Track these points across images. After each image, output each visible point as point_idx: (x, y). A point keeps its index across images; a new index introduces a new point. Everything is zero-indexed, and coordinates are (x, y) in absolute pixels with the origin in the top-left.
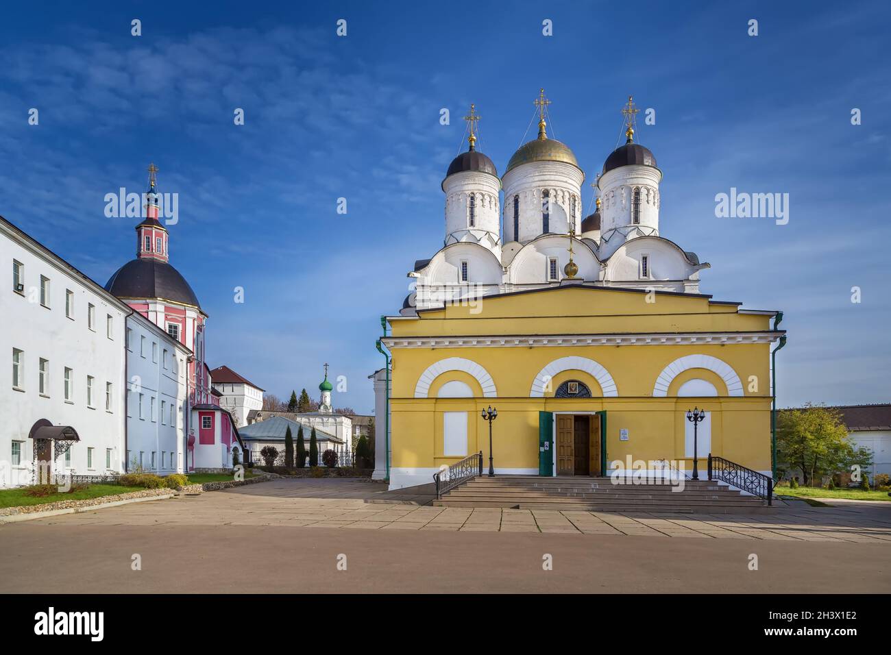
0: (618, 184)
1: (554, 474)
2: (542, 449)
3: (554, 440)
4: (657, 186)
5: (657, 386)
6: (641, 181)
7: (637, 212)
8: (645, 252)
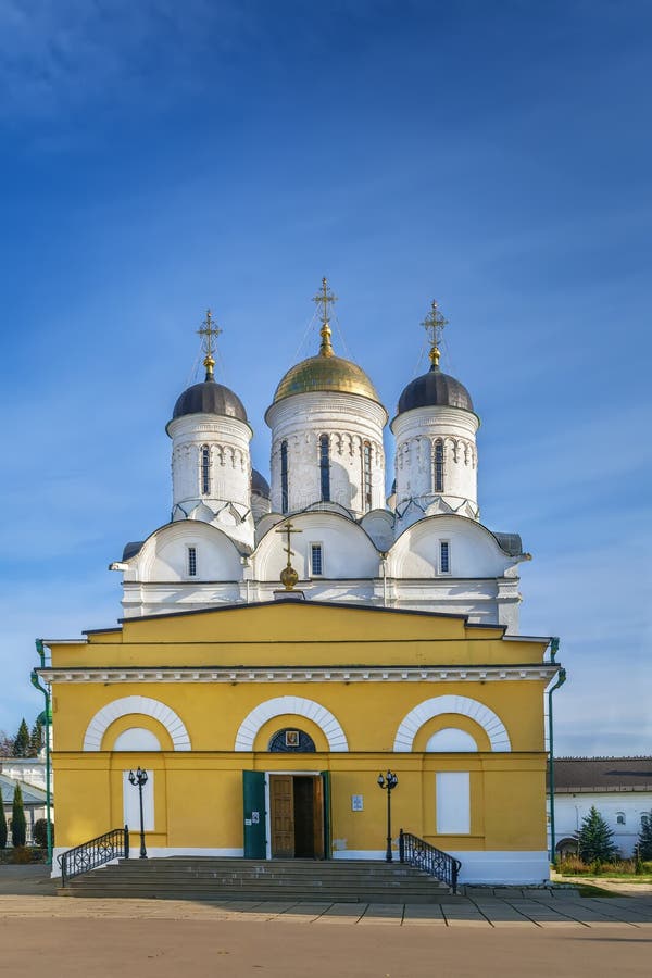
0: (413, 433)
1: (269, 857)
2: (249, 822)
3: (268, 809)
4: (473, 439)
5: (398, 737)
6: (444, 430)
7: (439, 475)
8: (445, 536)
